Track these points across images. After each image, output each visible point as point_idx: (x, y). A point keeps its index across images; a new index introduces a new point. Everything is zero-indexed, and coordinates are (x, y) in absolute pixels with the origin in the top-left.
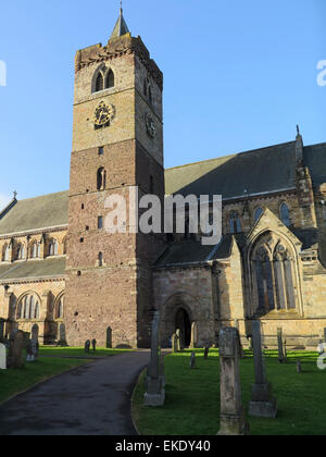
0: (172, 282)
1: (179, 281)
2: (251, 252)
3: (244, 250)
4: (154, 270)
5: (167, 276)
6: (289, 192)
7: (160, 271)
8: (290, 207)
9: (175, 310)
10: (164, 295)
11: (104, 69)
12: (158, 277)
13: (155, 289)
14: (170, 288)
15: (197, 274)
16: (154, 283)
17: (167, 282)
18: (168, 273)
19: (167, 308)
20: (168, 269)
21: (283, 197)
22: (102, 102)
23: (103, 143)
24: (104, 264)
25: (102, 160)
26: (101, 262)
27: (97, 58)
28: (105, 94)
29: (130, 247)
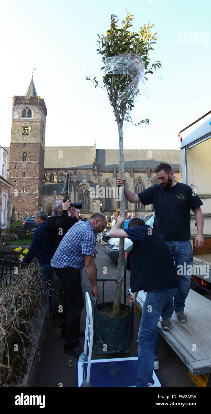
0: (49, 199)
1: (52, 199)
2: (78, 191)
3: (75, 190)
4: (42, 195)
5: (47, 197)
6: (91, 169)
7: (44, 195)
8: (90, 174)
9: (49, 210)
10: (45, 204)
11: (27, 108)
12: (43, 197)
13: (42, 202)
14: (48, 201)
15: (58, 197)
16: (42, 199)
17: (47, 199)
18: (48, 196)
19: (46, 209)
20: (48, 194)
21: (88, 171)
22: (26, 124)
23: (25, 142)
24: (25, 192)
25: (26, 149)
26: (23, 192)
27: (24, 102)
28: (28, 121)
29: (36, 186)
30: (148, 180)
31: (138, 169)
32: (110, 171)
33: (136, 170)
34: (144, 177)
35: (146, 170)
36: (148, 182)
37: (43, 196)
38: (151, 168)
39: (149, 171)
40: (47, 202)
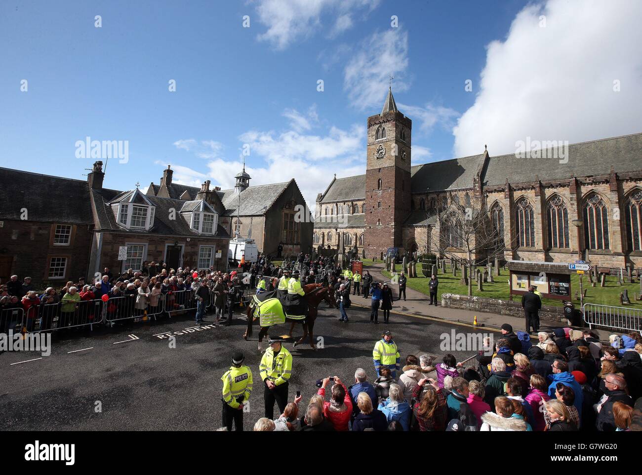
1: (414, 232)
2: (446, 221)
3: (442, 220)
5: (408, 230)
6: (471, 189)
8: (470, 197)
10: (407, 238)
11: (381, 127)
12: (405, 230)
13: (403, 235)
16: (403, 232)
17: (409, 233)
18: (409, 228)
21: (468, 191)
22: (381, 146)
23: (381, 167)
24: (381, 224)
25: (380, 175)
26: (379, 223)
27: (378, 122)
28: (382, 142)
29: (392, 217)
30: (571, 198)
31: (550, 181)
32: (501, 189)
33: (546, 184)
34: (564, 192)
35: (567, 181)
36: (571, 202)
37: (404, 228)
38: (575, 178)
39: (574, 182)
40: (409, 235)
